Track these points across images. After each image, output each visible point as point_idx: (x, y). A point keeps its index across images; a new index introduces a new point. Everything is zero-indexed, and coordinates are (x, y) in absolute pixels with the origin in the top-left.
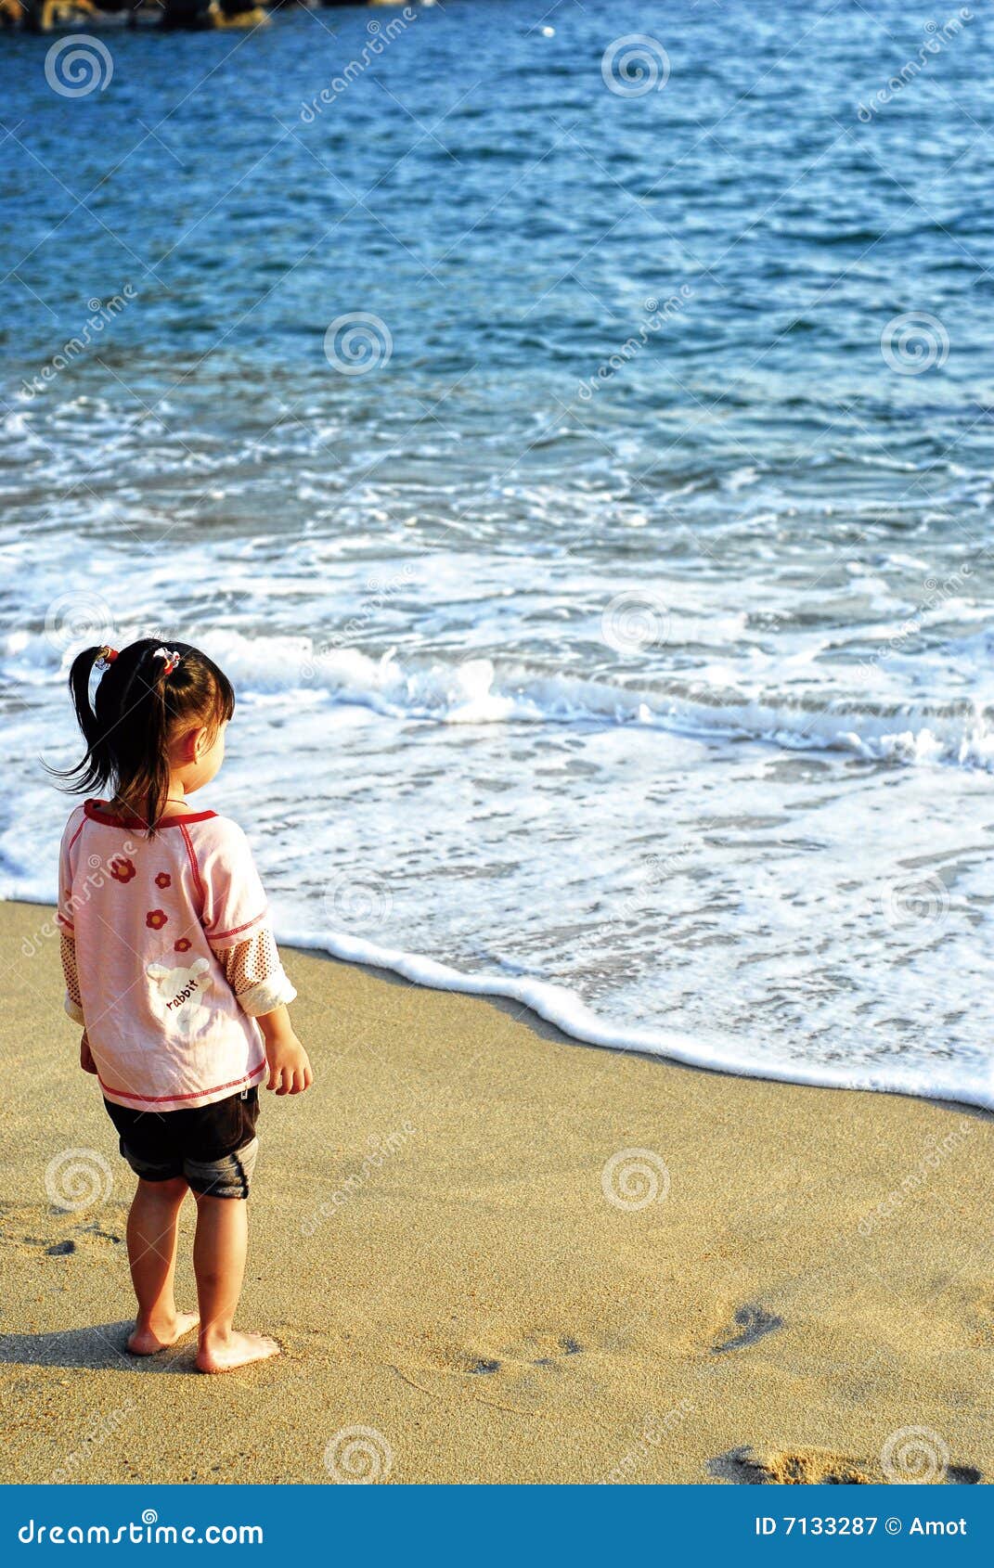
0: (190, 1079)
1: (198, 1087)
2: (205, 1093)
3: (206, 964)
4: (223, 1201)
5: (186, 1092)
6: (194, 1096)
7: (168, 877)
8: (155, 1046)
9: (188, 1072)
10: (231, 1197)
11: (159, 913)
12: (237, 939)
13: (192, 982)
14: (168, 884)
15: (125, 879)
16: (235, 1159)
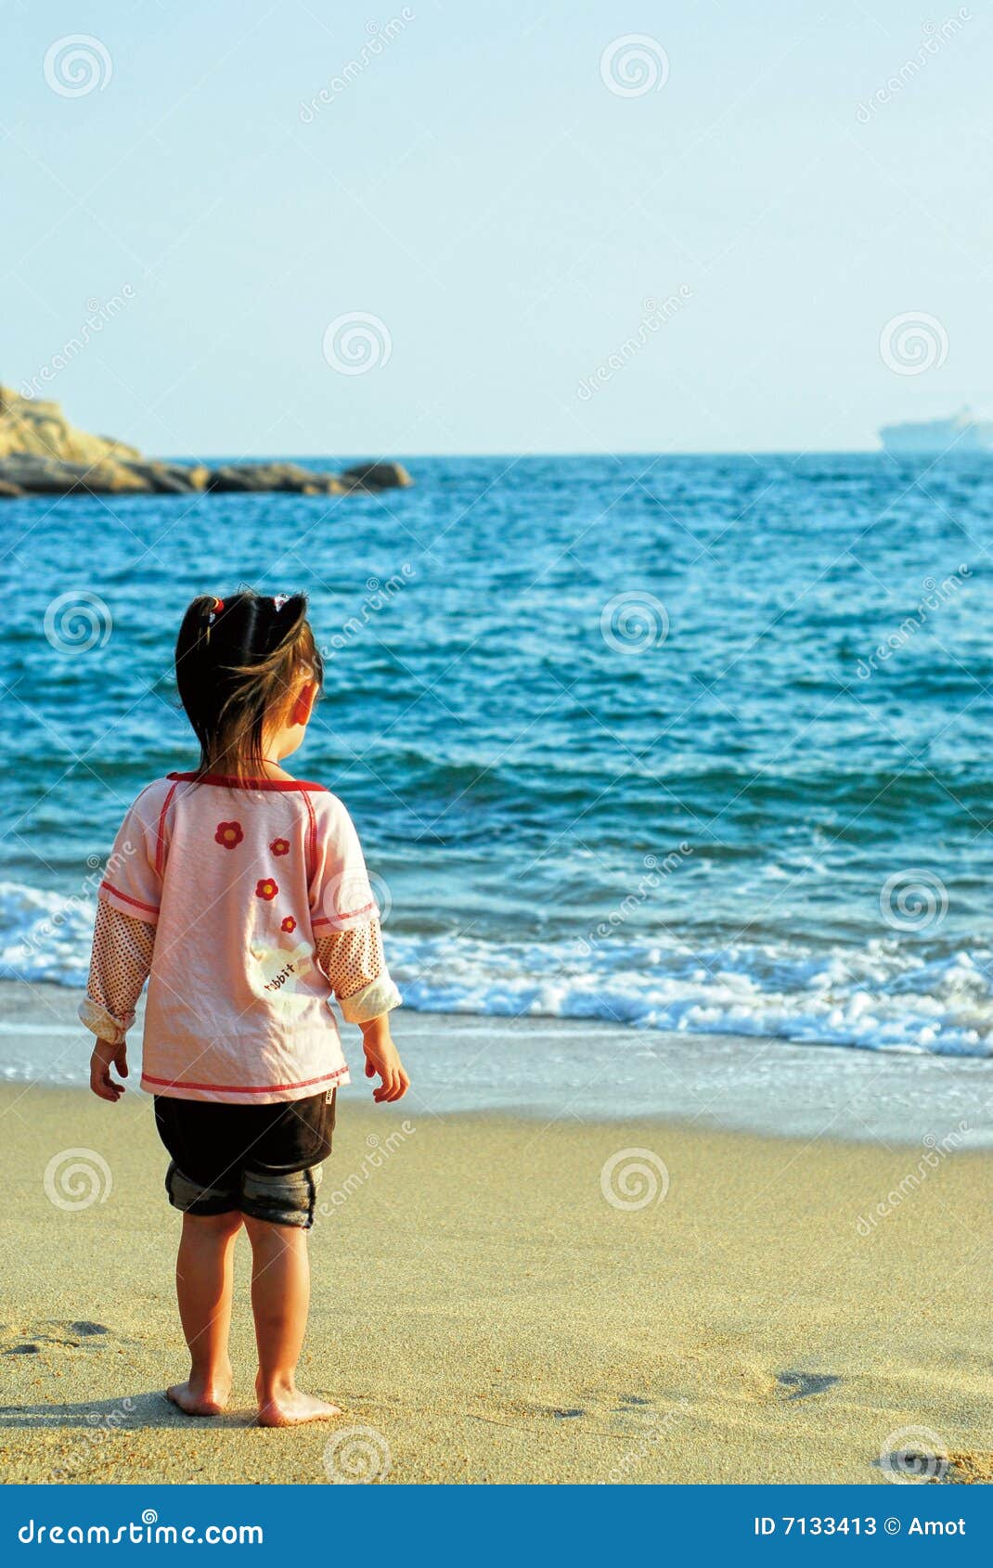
0: (290, 1068)
1: (297, 1076)
2: (303, 1085)
3: (306, 949)
4: (287, 1230)
5: (285, 1082)
6: (292, 1086)
7: (286, 844)
8: (253, 1030)
9: (288, 1059)
10: (294, 1225)
11: (271, 882)
12: (346, 925)
13: (290, 967)
14: (285, 851)
15: (230, 845)
16: (308, 1177)
